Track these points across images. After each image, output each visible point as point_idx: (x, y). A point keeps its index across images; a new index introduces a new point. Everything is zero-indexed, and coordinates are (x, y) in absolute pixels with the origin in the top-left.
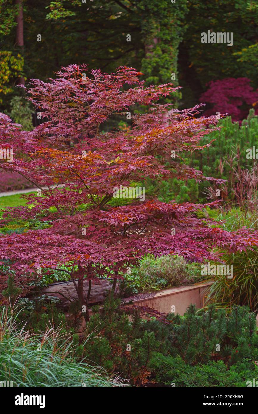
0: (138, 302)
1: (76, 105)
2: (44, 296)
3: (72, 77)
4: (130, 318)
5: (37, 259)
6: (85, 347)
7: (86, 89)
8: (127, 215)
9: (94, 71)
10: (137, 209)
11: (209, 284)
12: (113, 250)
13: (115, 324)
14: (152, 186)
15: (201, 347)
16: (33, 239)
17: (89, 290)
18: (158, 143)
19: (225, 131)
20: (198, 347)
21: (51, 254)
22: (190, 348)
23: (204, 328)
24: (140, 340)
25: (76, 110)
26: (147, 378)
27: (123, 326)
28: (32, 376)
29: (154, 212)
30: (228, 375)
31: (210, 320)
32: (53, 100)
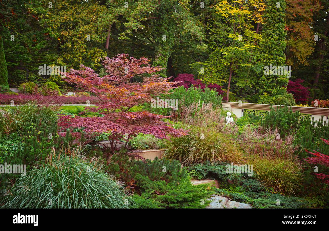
0: (135, 153)
1: (121, 70)
2: (97, 145)
3: (122, 58)
4: (130, 159)
5: (95, 128)
6: (109, 167)
7: (127, 64)
8: (135, 115)
9: (131, 57)
10: (139, 114)
11: (165, 150)
12: (127, 129)
13: (123, 159)
14: (149, 108)
15: (157, 174)
16: (95, 120)
17: (116, 145)
18: (152, 89)
19: (181, 91)
20: (156, 174)
21: (101, 127)
22: (153, 174)
23: (160, 166)
24: (132, 167)
25: (121, 72)
26: (133, 183)
27: (126, 161)
28: (83, 175)
29: (146, 116)
30: (166, 187)
31: (163, 164)
32: (113, 66)
